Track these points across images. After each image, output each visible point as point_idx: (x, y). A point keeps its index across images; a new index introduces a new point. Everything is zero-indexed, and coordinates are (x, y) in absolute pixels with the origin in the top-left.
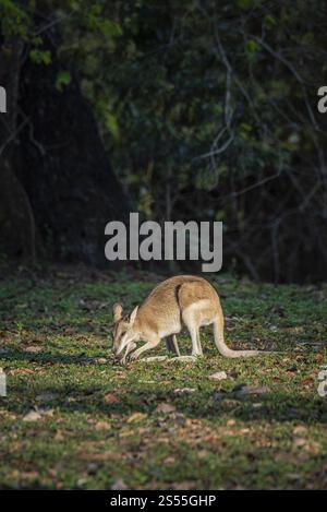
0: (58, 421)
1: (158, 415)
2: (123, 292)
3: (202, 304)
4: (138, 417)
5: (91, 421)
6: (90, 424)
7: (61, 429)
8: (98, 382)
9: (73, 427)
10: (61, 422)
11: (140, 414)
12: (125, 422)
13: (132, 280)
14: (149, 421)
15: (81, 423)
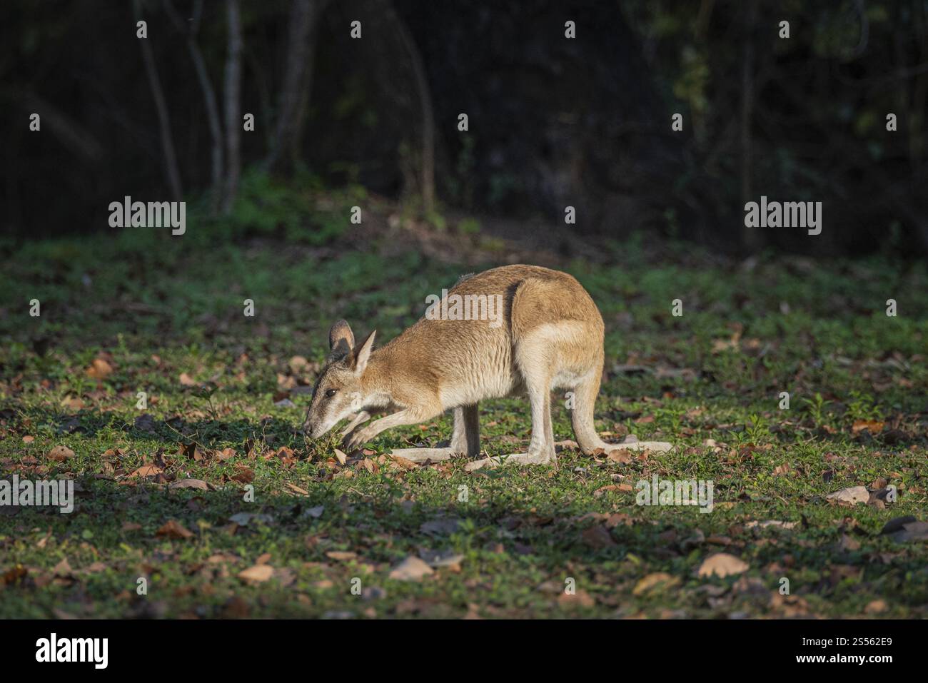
0: (473, 582)
1: (706, 580)
2: (631, 289)
3: (566, 332)
4: (661, 583)
5: (548, 586)
6: (545, 594)
7: (477, 602)
8: (567, 495)
9: (507, 598)
10: (480, 586)
11: (664, 577)
12: (627, 593)
13: (654, 262)
14: (683, 594)
15: (525, 590)
